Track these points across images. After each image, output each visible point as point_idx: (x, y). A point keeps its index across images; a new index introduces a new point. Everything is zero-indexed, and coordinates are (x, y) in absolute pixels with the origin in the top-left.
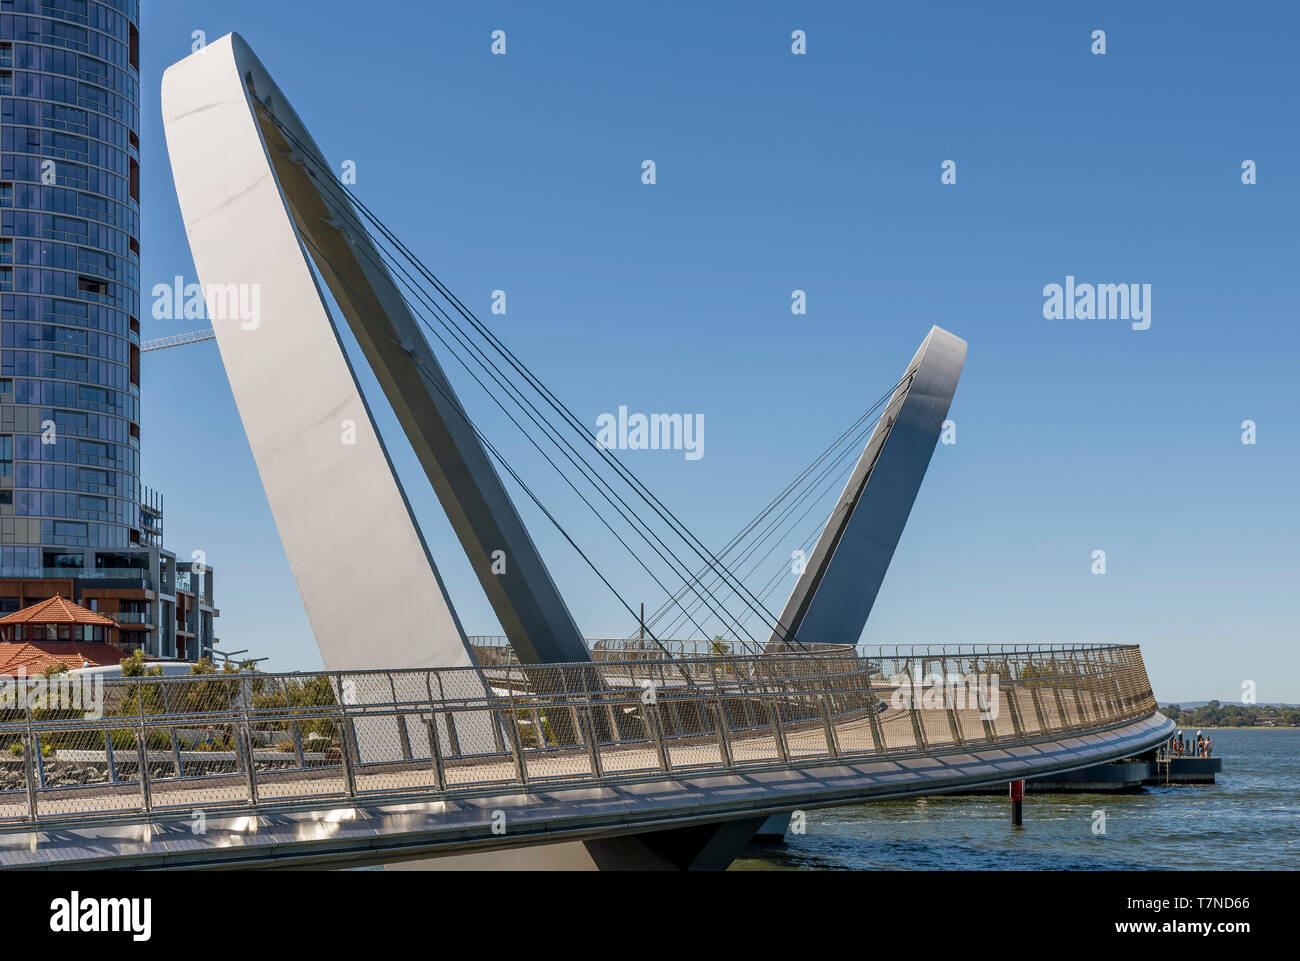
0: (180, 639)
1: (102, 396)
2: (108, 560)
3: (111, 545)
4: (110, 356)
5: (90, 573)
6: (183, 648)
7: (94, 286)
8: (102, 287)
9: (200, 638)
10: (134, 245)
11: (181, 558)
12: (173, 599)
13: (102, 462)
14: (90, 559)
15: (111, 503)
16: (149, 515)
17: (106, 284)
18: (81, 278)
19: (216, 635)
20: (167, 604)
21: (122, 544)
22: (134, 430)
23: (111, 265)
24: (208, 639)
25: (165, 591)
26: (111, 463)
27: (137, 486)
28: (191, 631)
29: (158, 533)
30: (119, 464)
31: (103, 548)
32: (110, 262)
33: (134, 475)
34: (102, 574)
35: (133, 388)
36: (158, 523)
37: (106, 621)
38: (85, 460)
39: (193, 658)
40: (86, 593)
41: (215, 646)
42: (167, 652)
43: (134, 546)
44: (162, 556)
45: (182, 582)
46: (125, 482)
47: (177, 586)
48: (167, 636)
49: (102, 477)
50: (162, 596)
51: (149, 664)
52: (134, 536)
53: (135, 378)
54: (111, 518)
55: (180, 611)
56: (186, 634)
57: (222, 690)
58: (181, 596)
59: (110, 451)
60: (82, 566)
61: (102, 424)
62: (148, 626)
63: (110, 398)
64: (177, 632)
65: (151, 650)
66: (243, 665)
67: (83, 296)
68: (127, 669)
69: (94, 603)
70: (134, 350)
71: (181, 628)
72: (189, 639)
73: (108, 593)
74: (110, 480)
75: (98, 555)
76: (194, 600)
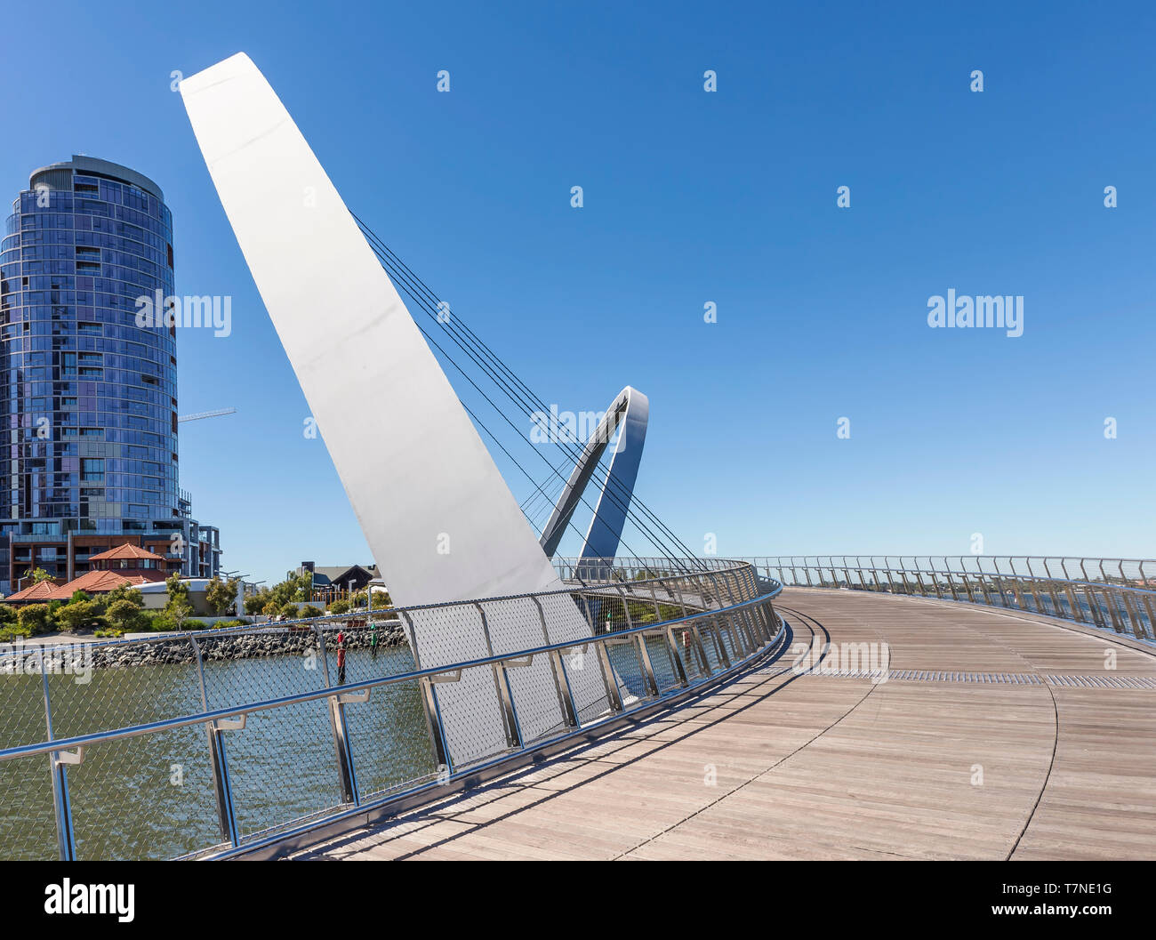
0: (201, 566)
1: (156, 438)
2: (160, 525)
3: (162, 517)
4: (161, 417)
5: (150, 532)
6: (203, 571)
7: (151, 381)
8: (156, 382)
9: (212, 565)
10: (174, 360)
11: (202, 523)
12: (197, 545)
13: (157, 473)
14: (150, 525)
15: (162, 494)
16: (184, 504)
17: (158, 380)
18: (144, 376)
19: (221, 564)
20: (194, 548)
21: (168, 516)
22: (175, 457)
23: (160, 370)
24: (217, 566)
25: (193, 541)
26: (162, 474)
27: (175, 488)
28: (206, 561)
29: (189, 513)
30: (166, 475)
31: (157, 519)
32: (159, 369)
33: (175, 480)
34: (157, 533)
35: (174, 435)
36: (188, 508)
37: (158, 557)
38: (146, 472)
39: (208, 576)
40: (147, 543)
41: (221, 569)
42: (193, 573)
43: (175, 518)
44: (191, 523)
45: (203, 536)
46: (169, 484)
47: (199, 539)
48: (193, 565)
49: (157, 482)
50: (191, 543)
51: (182, 581)
52: (175, 512)
53: (175, 429)
54: (162, 503)
55: (201, 552)
56: (204, 563)
57: (226, 594)
58: (202, 544)
59: (161, 467)
60: (145, 528)
61: (157, 453)
62: (183, 560)
63: (161, 440)
64: (199, 563)
65: (185, 572)
66: (236, 578)
67: (145, 386)
68: (169, 584)
69: (152, 548)
70: (175, 415)
71: (202, 560)
72: (206, 566)
73: (160, 542)
74: (161, 483)
75: (154, 523)
76: (209, 546)
